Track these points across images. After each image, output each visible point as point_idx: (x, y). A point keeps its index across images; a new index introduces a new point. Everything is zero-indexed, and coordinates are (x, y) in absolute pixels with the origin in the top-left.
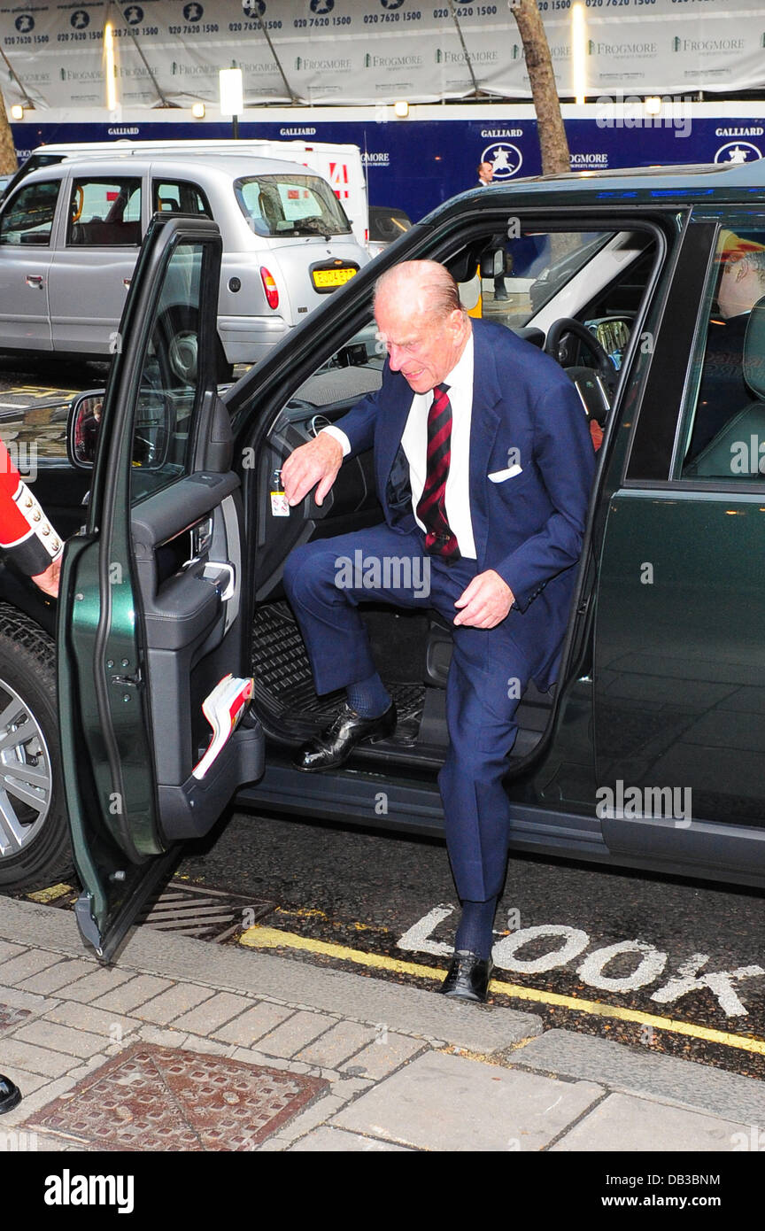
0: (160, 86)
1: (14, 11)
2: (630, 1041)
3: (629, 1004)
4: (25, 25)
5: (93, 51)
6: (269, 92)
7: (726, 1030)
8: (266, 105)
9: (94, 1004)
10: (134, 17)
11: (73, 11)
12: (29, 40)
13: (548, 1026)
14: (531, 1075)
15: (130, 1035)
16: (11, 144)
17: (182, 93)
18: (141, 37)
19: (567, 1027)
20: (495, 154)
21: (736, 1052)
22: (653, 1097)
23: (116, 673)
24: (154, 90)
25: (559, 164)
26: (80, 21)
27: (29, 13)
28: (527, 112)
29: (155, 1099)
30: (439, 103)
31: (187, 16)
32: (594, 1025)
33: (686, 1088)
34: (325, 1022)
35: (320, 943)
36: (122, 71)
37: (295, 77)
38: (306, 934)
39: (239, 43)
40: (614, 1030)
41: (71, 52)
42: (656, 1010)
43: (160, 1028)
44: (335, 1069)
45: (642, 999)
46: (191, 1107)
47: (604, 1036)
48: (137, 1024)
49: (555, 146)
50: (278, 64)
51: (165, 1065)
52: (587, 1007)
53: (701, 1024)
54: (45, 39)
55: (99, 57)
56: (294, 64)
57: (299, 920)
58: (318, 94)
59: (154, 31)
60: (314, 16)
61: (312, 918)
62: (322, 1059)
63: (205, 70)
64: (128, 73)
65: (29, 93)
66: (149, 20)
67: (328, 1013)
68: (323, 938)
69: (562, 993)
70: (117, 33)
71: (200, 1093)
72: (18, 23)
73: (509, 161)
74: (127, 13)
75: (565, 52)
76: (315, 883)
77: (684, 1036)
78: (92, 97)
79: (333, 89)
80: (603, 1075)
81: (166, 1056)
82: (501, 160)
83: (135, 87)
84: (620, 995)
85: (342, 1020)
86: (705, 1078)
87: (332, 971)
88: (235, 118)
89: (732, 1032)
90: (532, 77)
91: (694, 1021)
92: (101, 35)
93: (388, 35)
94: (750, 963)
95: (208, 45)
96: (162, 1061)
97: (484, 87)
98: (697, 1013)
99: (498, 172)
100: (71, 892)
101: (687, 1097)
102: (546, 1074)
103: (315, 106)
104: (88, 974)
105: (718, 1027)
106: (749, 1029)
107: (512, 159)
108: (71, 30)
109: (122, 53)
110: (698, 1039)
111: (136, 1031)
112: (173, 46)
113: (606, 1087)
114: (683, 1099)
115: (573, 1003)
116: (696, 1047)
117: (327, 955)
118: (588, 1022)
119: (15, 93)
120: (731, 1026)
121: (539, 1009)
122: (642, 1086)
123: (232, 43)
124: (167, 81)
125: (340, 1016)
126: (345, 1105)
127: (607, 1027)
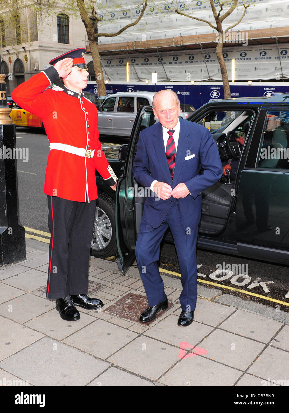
0: (139, 77)
1: (107, 59)
2: (242, 297)
3: (242, 289)
4: (109, 62)
5: (124, 69)
6: (163, 78)
7: (265, 295)
8: (162, 81)
9: (120, 284)
10: (133, 61)
11: (120, 60)
12: (110, 66)
13: (223, 293)
14: (220, 304)
15: (128, 291)
16: (105, 89)
17: (144, 78)
18: (135, 66)
19: (228, 294)
20: (214, 93)
21: (267, 301)
22: (248, 311)
23: (129, 208)
24: (137, 77)
25: (228, 95)
26: (121, 62)
27: (110, 60)
28: (221, 84)
29: (134, 306)
30: (201, 81)
31: (145, 61)
32: (234, 293)
33: (255, 309)
34: (172, 290)
35: (171, 272)
36: (130, 73)
37: (169, 75)
38: (168, 270)
39: (157, 67)
40: (239, 294)
41: (119, 69)
42: (249, 290)
43: (135, 290)
44: (175, 301)
45: (245, 288)
46: (142, 309)
47: (236, 296)
48: (130, 289)
49: (227, 92)
50: (165, 72)
51: (136, 299)
52: (233, 289)
53: (259, 294)
54: (113, 66)
55: (125, 70)
56: (169, 72)
57: (167, 266)
58: (174, 79)
59: (138, 64)
60: (174, 61)
61: (170, 266)
62: (172, 299)
63: (149, 73)
64: (132, 74)
65: (109, 78)
66: (137, 62)
67: (173, 288)
68: (172, 271)
69: (227, 286)
70: (129, 65)
71: (144, 305)
72: (108, 62)
73: (217, 94)
74: (132, 60)
75: (230, 70)
76: (170, 258)
77: (255, 297)
78: (123, 79)
79: (178, 78)
80: (236, 305)
81: (136, 297)
82: (215, 94)
83: (133, 77)
84: (240, 286)
85: (176, 290)
86: (260, 307)
87: (174, 278)
88: (155, 84)
89: (266, 296)
90: (222, 76)
91: (257, 293)
92: (126, 65)
93: (190, 66)
94: (270, 280)
95: (149, 67)
96: (135, 298)
97: (211, 78)
98: (258, 291)
99: (214, 97)
100: (115, 258)
101: (256, 311)
102: (223, 304)
103: (173, 81)
104: (119, 277)
105: (263, 295)
106: (270, 296)
107: (218, 94)
108: (119, 64)
109: (130, 69)
110: (258, 297)
111: (130, 291)
112: (142, 68)
113: (237, 308)
114: (255, 311)
115: (229, 288)
116: (258, 299)
117: (173, 275)
118: (233, 292)
119: (107, 78)
120: (266, 295)
121: (221, 289)
122: (245, 308)
123: (155, 67)
124: (140, 75)
125: (176, 289)
126: (177, 310)
127: (237, 294)
